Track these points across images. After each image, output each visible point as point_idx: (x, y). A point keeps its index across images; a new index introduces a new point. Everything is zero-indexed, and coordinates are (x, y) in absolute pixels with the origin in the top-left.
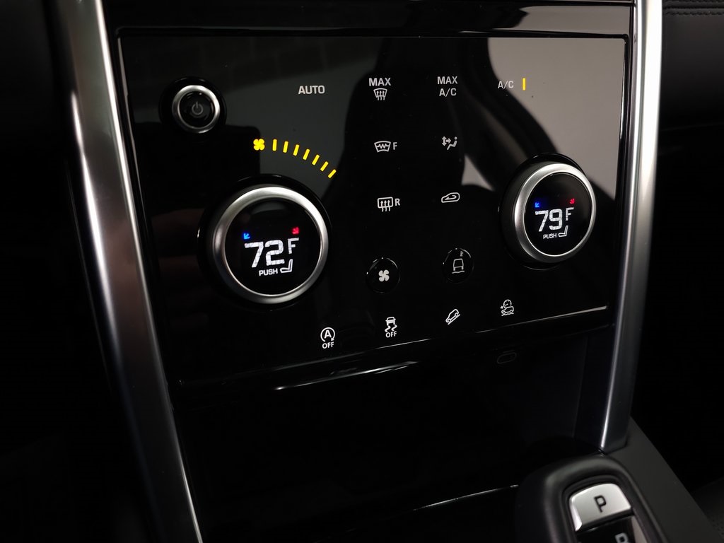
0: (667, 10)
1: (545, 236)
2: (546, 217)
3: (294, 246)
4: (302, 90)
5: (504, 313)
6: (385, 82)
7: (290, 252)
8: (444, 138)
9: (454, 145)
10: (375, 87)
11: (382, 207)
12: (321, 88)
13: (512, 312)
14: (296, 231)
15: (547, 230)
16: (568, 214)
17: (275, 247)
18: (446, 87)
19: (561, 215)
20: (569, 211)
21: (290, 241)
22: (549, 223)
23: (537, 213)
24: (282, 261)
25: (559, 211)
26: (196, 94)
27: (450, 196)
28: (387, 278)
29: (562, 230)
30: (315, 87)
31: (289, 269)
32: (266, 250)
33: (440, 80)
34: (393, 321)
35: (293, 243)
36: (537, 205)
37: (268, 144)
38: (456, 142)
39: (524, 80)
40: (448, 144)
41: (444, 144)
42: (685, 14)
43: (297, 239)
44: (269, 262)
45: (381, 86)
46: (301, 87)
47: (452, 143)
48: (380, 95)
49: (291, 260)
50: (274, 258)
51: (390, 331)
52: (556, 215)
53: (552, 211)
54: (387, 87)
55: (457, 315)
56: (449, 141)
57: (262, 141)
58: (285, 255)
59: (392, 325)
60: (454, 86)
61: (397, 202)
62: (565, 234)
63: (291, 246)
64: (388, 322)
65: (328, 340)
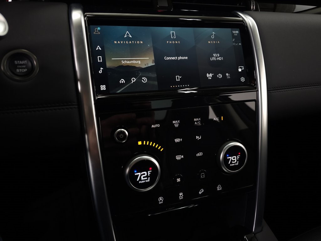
0: (269, 92)
1: (231, 165)
2: (231, 159)
3: (150, 173)
4: (153, 126)
5: (218, 189)
6: (178, 122)
7: (149, 175)
8: (197, 137)
9: (200, 138)
10: (175, 123)
11: (178, 159)
12: (159, 126)
13: (221, 189)
14: (151, 169)
15: (231, 163)
16: (238, 158)
17: (144, 174)
18: (197, 121)
19: (236, 158)
20: (238, 157)
21: (149, 172)
22: (232, 161)
23: (228, 158)
24: (146, 178)
25: (235, 157)
26: (121, 131)
27: (199, 154)
28: (180, 181)
29: (236, 163)
30: (157, 125)
31: (149, 181)
32: (141, 175)
33: (195, 120)
34: (182, 194)
35: (150, 172)
36: (228, 156)
37: (143, 143)
38: (200, 137)
39: (222, 117)
40: (198, 138)
41: (197, 138)
42: (275, 92)
43: (151, 171)
44: (142, 179)
45: (177, 123)
46: (153, 125)
47: (199, 138)
48: (176, 126)
49: (149, 178)
50: (144, 177)
51: (181, 197)
52: (234, 158)
53: (233, 157)
54: (178, 123)
55: (203, 191)
56: (198, 137)
57: (141, 142)
58: (147, 176)
59: (181, 195)
60: (200, 121)
61: (182, 157)
62: (237, 164)
63: (149, 173)
64: (180, 194)
65: (161, 201)
